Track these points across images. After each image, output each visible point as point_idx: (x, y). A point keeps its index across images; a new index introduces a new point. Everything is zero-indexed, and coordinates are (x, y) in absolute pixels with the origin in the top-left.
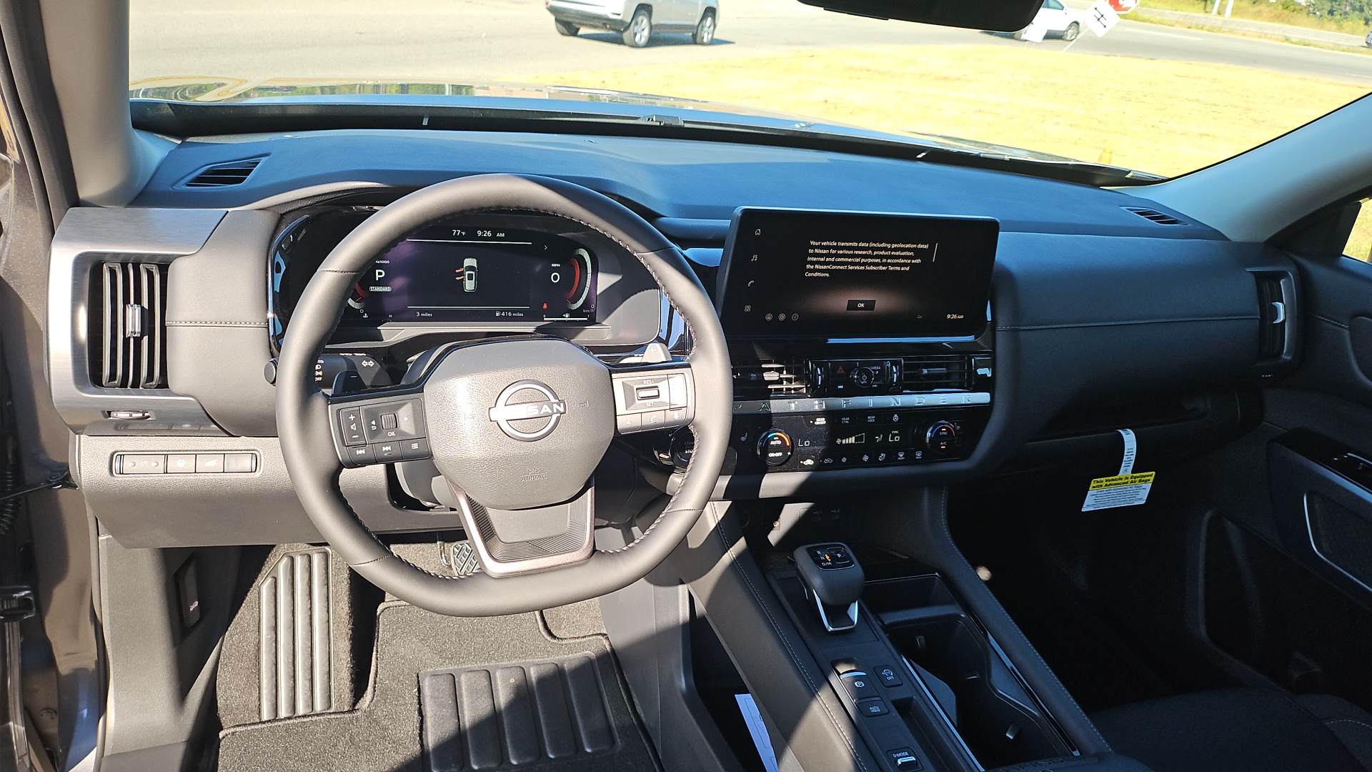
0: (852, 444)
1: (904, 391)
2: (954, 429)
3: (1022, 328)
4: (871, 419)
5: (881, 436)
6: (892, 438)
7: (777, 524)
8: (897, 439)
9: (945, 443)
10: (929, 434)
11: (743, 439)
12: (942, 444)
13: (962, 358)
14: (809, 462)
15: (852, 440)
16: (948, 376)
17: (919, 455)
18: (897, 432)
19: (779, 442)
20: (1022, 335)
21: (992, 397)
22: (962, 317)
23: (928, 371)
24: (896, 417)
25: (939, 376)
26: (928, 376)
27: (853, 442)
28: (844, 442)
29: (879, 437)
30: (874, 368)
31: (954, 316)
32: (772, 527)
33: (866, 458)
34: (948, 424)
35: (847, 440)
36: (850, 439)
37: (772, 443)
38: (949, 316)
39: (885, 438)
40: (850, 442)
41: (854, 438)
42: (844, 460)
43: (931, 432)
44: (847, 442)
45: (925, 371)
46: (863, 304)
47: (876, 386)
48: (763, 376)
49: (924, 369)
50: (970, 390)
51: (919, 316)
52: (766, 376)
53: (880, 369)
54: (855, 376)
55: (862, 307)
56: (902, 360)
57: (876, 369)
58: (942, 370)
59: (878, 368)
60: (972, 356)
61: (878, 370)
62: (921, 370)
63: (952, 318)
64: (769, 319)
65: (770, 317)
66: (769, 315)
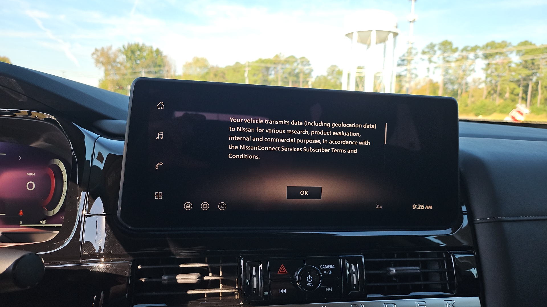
1: (368, 296)
3: (505, 219)
16: (426, 276)
21: (483, 302)
22: (431, 207)
23: (397, 270)
25: (415, 276)
26: (398, 277)
30: (327, 267)
31: (422, 207)
45: (393, 271)
46: (306, 192)
47: (331, 290)
48: (177, 279)
49: (391, 269)
50: (453, 294)
51: (378, 206)
52: (182, 279)
53: (333, 268)
54: (298, 277)
55: (305, 194)
56: (362, 257)
57: (330, 267)
58: (416, 269)
59: (331, 267)
60: (451, 253)
61: (331, 269)
62: (387, 269)
63: (419, 208)
64: (188, 208)
65: (189, 207)
66: (188, 204)
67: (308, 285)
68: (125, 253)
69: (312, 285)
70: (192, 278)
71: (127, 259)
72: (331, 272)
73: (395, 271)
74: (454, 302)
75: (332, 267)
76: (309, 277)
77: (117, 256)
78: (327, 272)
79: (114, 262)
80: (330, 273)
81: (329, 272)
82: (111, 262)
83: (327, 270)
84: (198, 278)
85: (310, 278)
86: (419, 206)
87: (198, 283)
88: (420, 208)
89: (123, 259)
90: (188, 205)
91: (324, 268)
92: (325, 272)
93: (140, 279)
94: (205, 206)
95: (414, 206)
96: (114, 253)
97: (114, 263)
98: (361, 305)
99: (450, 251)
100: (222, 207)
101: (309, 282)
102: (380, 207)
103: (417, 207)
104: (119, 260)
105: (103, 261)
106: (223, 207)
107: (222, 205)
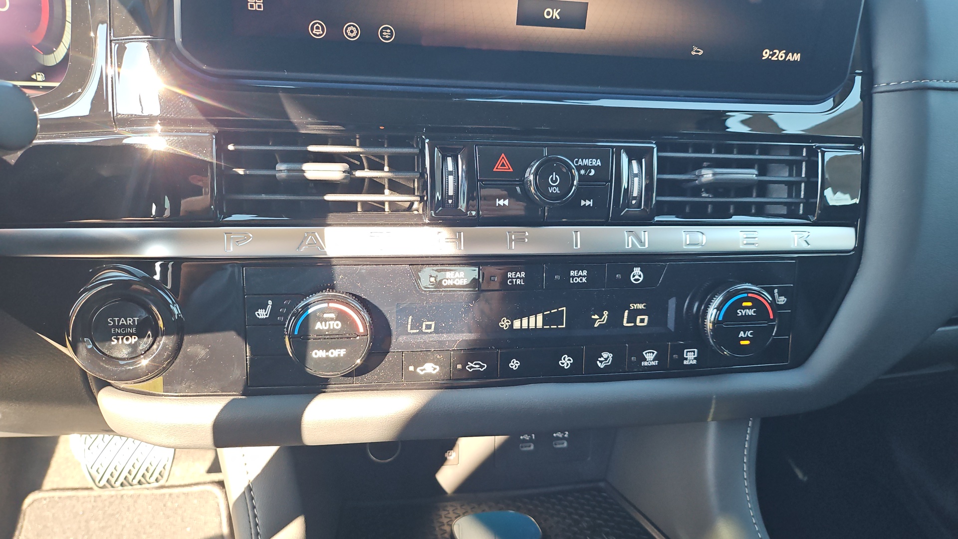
0: (536, 329)
1: (657, 219)
2: (773, 303)
3: (935, 84)
4: (579, 276)
5: (606, 313)
6: (632, 319)
7: (452, 456)
8: (642, 321)
9: (749, 333)
10: (712, 313)
11: (262, 314)
12: (742, 334)
13: (796, 151)
14: (430, 368)
15: (536, 321)
16: (762, 188)
17: (691, 357)
18: (641, 306)
19: (337, 325)
20: (934, 98)
21: (861, 238)
22: (797, 57)
23: (714, 174)
24: (637, 274)
25: (744, 188)
26: (714, 187)
27: (540, 324)
28: (517, 324)
29: (601, 316)
30: (586, 162)
31: (780, 55)
32: (442, 461)
33: (566, 362)
34: (759, 294)
35: (525, 320)
36: (532, 318)
37: (319, 326)
38: (766, 54)
39: (616, 319)
40: (532, 326)
41: (540, 317)
42: (515, 364)
43: (719, 308)
44: (525, 326)
45: (707, 175)
46: (556, 11)
47: (590, 204)
48: (303, 171)
49: (704, 171)
50: (810, 220)
51: (695, 49)
52: (314, 171)
53: (598, 165)
54: (532, 177)
55: (554, 18)
56: (654, 148)
57: (591, 164)
58: (750, 174)
59: (593, 163)
60: (819, 148)
61: (593, 167)
62: (697, 172)
63: (774, 58)
64: (318, 33)
65: (320, 30)
66: (317, 25)
67: (551, 192)
68: (202, 118)
69: (557, 190)
70: (334, 172)
71: (205, 128)
72: (593, 172)
73: (711, 175)
74: (809, 234)
75: (596, 163)
76: (552, 177)
77: (185, 122)
78: (586, 171)
79: (180, 133)
80: (590, 174)
81: (590, 172)
82: (174, 133)
83: (586, 168)
84: (344, 172)
85: (554, 179)
86: (776, 53)
87: (345, 181)
88: (777, 57)
89: (197, 128)
90: (317, 28)
91: (580, 165)
92: (582, 172)
93: (234, 170)
94: (352, 31)
95: (766, 53)
96: (179, 115)
97: (180, 136)
98: (643, 233)
99: (818, 145)
100: (386, 34)
101: (553, 186)
102: (699, 52)
103: (770, 55)
104: (190, 131)
105: (159, 130)
106: (389, 35)
107: (387, 32)
